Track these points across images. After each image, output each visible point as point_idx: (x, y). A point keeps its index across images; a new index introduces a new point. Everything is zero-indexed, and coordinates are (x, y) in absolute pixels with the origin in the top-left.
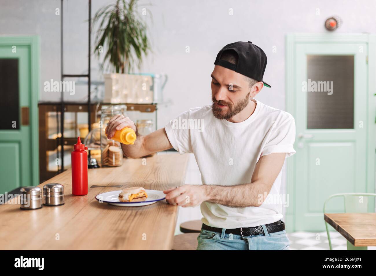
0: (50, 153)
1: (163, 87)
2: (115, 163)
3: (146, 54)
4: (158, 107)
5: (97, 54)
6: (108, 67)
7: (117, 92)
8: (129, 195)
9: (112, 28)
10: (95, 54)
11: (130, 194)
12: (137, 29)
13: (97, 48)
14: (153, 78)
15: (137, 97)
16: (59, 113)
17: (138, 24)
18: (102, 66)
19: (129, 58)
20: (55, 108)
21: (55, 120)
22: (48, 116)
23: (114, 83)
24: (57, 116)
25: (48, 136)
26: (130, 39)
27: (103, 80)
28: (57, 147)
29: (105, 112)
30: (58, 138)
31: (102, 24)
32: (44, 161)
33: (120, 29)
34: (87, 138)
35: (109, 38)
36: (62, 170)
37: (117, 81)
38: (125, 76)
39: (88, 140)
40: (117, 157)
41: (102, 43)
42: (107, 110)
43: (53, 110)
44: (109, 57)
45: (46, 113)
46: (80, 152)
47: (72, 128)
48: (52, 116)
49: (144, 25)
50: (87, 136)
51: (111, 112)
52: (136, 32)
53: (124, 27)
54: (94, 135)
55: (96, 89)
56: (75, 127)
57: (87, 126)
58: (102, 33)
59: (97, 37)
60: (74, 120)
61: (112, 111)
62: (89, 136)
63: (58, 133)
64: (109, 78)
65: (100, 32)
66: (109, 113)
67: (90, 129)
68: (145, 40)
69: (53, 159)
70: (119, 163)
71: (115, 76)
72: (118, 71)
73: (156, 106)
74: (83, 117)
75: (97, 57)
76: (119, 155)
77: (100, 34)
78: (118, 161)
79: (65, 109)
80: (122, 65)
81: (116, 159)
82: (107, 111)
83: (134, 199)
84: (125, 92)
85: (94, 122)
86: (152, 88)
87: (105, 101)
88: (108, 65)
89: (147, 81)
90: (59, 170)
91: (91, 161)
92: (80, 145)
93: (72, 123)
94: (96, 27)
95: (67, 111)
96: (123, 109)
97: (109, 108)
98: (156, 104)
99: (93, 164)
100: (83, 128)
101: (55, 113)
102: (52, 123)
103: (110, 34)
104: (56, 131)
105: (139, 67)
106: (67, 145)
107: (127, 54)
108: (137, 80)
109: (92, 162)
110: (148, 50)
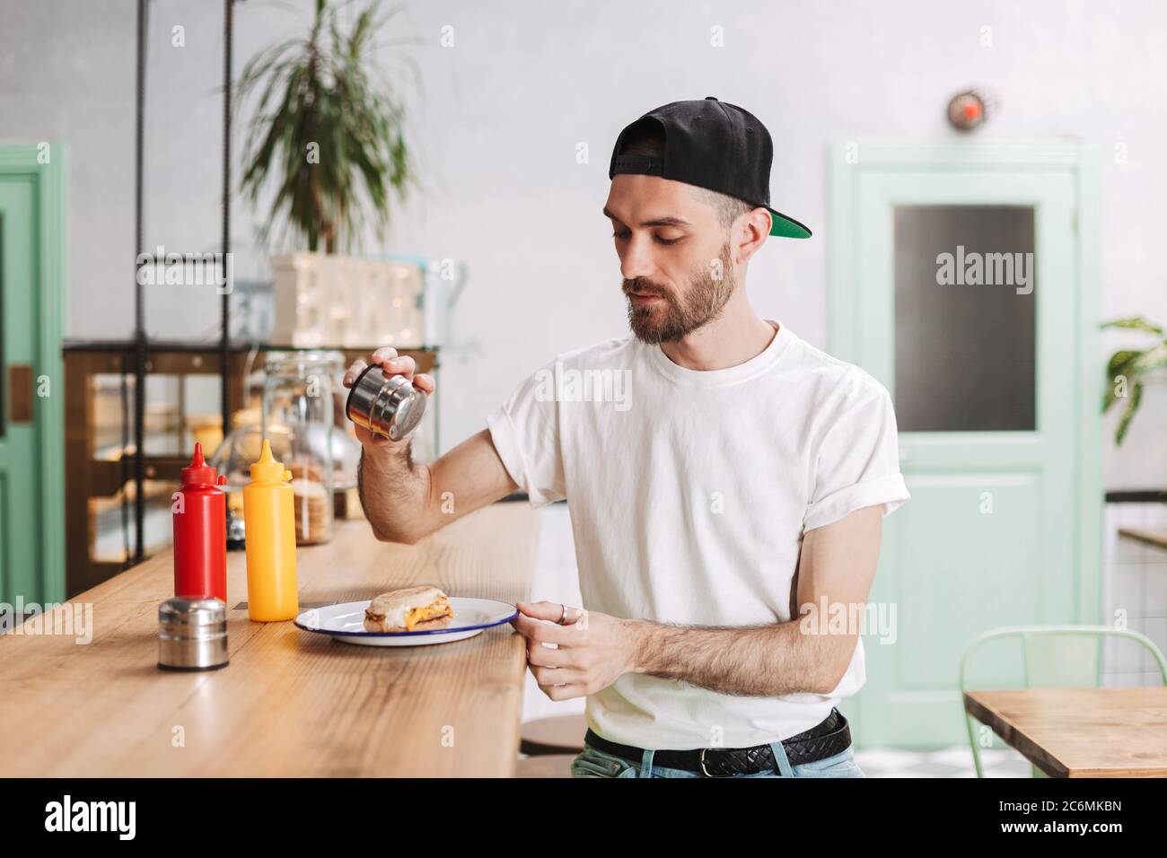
0: (100, 506)
1: (452, 301)
2: (310, 532)
3: (403, 197)
4: (442, 357)
5: (250, 195)
6: (283, 235)
7: (313, 313)
8: (405, 613)
9: (297, 111)
10: (244, 194)
11: (408, 609)
12: (373, 117)
13: (249, 176)
14: (423, 272)
15: (374, 327)
16: (131, 380)
17: (376, 104)
18: (263, 233)
19: (348, 207)
20: (116, 361)
21: (117, 402)
22: (93, 392)
23: (302, 283)
24: (124, 388)
25: (93, 450)
26: (352, 150)
27: (267, 276)
28: (122, 485)
29: (277, 372)
30: (125, 457)
31: (264, 102)
32: (79, 533)
33: (321, 118)
34: (219, 456)
35: (286, 145)
36: (139, 556)
37: (313, 277)
38: (339, 260)
39: (220, 462)
40: (316, 514)
41: (263, 160)
42: (282, 364)
43: (110, 370)
44: (288, 204)
45: (88, 380)
46: (200, 493)
47: (169, 430)
48: (107, 391)
49: (396, 104)
50: (217, 451)
51: (295, 370)
52: (370, 128)
53: (334, 112)
54: (242, 445)
55: (245, 304)
56: (178, 425)
57: (216, 419)
58: (266, 128)
59: (249, 143)
60: (174, 403)
61: (301, 367)
62: (225, 451)
63: (125, 442)
64: (285, 268)
65: (258, 126)
66: (291, 376)
67: (227, 428)
68: (399, 152)
69: (109, 527)
70: (322, 533)
71: (306, 262)
72: (313, 247)
73: (434, 357)
74: (204, 392)
75: (249, 204)
76: (320, 509)
77: (259, 133)
78: (320, 527)
79: (149, 366)
80: (326, 227)
81: (311, 520)
82: (285, 368)
83: (419, 622)
84: (337, 312)
85: (240, 406)
86: (419, 302)
87: (274, 342)
88: (284, 229)
89: (407, 280)
90: (128, 559)
91: (233, 527)
92: (203, 469)
93: (168, 414)
94: (246, 110)
95: (155, 371)
96: (333, 365)
97: (290, 358)
98: (436, 349)
99: (237, 538)
100: (205, 427)
101: (114, 380)
102: (106, 412)
103: (290, 131)
104: (119, 437)
105: (380, 237)
106: (155, 478)
107: (341, 193)
108: (374, 276)
109: (237, 531)
110: (408, 185)
